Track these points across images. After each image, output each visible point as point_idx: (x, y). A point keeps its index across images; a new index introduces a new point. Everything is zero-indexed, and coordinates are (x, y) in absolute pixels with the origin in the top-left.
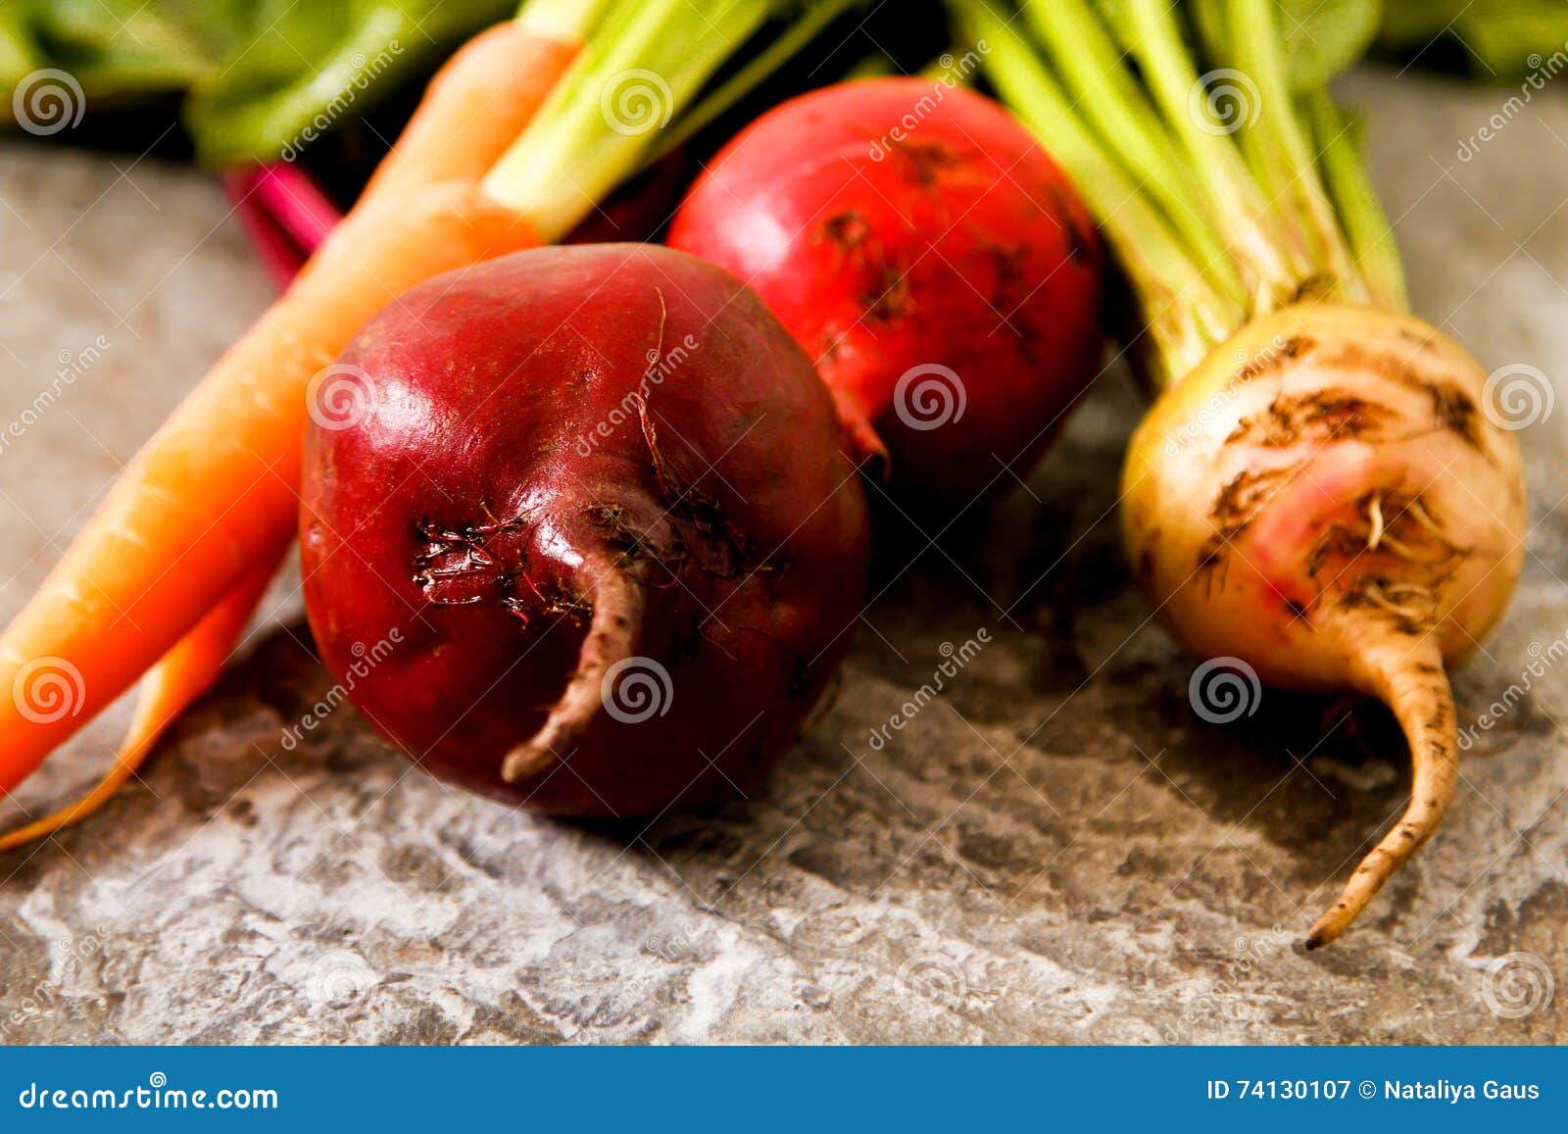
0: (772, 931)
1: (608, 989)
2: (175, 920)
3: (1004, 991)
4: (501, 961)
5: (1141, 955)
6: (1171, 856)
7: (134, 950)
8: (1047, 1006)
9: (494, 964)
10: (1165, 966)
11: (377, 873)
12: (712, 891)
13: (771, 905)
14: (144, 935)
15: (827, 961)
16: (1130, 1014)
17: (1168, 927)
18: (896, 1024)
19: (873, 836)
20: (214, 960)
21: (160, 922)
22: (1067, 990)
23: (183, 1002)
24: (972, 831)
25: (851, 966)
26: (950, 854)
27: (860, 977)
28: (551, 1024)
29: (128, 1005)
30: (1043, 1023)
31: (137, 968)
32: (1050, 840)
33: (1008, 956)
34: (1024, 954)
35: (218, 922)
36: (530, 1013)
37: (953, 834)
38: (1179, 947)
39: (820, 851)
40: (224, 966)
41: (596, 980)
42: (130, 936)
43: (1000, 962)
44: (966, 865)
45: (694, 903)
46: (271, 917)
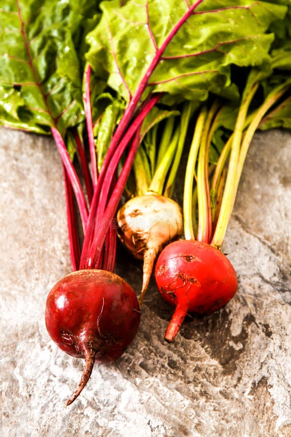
0: (135, 384)
1: (108, 397)
2: (39, 377)
3: (172, 401)
4: (92, 389)
5: (195, 392)
6: (202, 367)
7: (32, 383)
8: (178, 405)
9: (90, 390)
10: (198, 396)
11: (72, 366)
12: (126, 373)
13: (136, 377)
14: (34, 380)
15: (144, 392)
16: (191, 407)
17: (200, 385)
18: (154, 408)
19: (154, 359)
20: (45, 387)
21: (37, 377)
22: (182, 401)
23: (41, 397)
24: (170, 359)
25: (148, 393)
26: (166, 365)
27: (148, 397)
28: (99, 406)
29: (32, 397)
30: (177, 409)
31: (33, 388)
32: (183, 362)
33: (173, 392)
34: (176, 392)
35: (46, 377)
36: (96, 403)
37: (167, 359)
38: (201, 391)
39: (145, 363)
40: (47, 389)
41: (107, 395)
42: (32, 380)
43: (172, 393)
44: (169, 368)
45: (123, 376)
46: (55, 376)
